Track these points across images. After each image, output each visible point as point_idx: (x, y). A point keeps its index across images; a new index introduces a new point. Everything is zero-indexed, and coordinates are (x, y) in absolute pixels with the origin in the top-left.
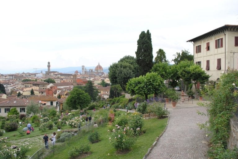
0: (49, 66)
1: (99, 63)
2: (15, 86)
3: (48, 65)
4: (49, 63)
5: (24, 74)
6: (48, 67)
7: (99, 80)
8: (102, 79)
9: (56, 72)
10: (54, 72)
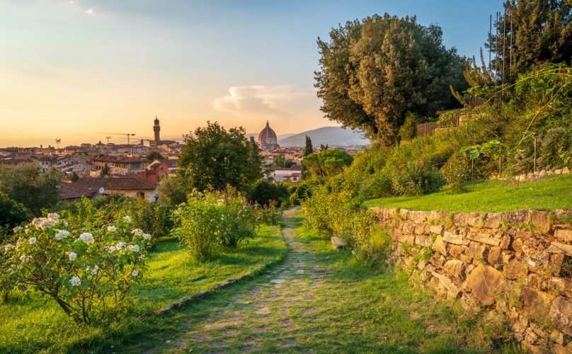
0: (157, 129)
1: (268, 124)
2: (71, 167)
3: (154, 127)
4: (157, 122)
5: (101, 147)
6: (155, 130)
7: (270, 157)
8: (275, 156)
9: (174, 142)
10: (168, 143)
